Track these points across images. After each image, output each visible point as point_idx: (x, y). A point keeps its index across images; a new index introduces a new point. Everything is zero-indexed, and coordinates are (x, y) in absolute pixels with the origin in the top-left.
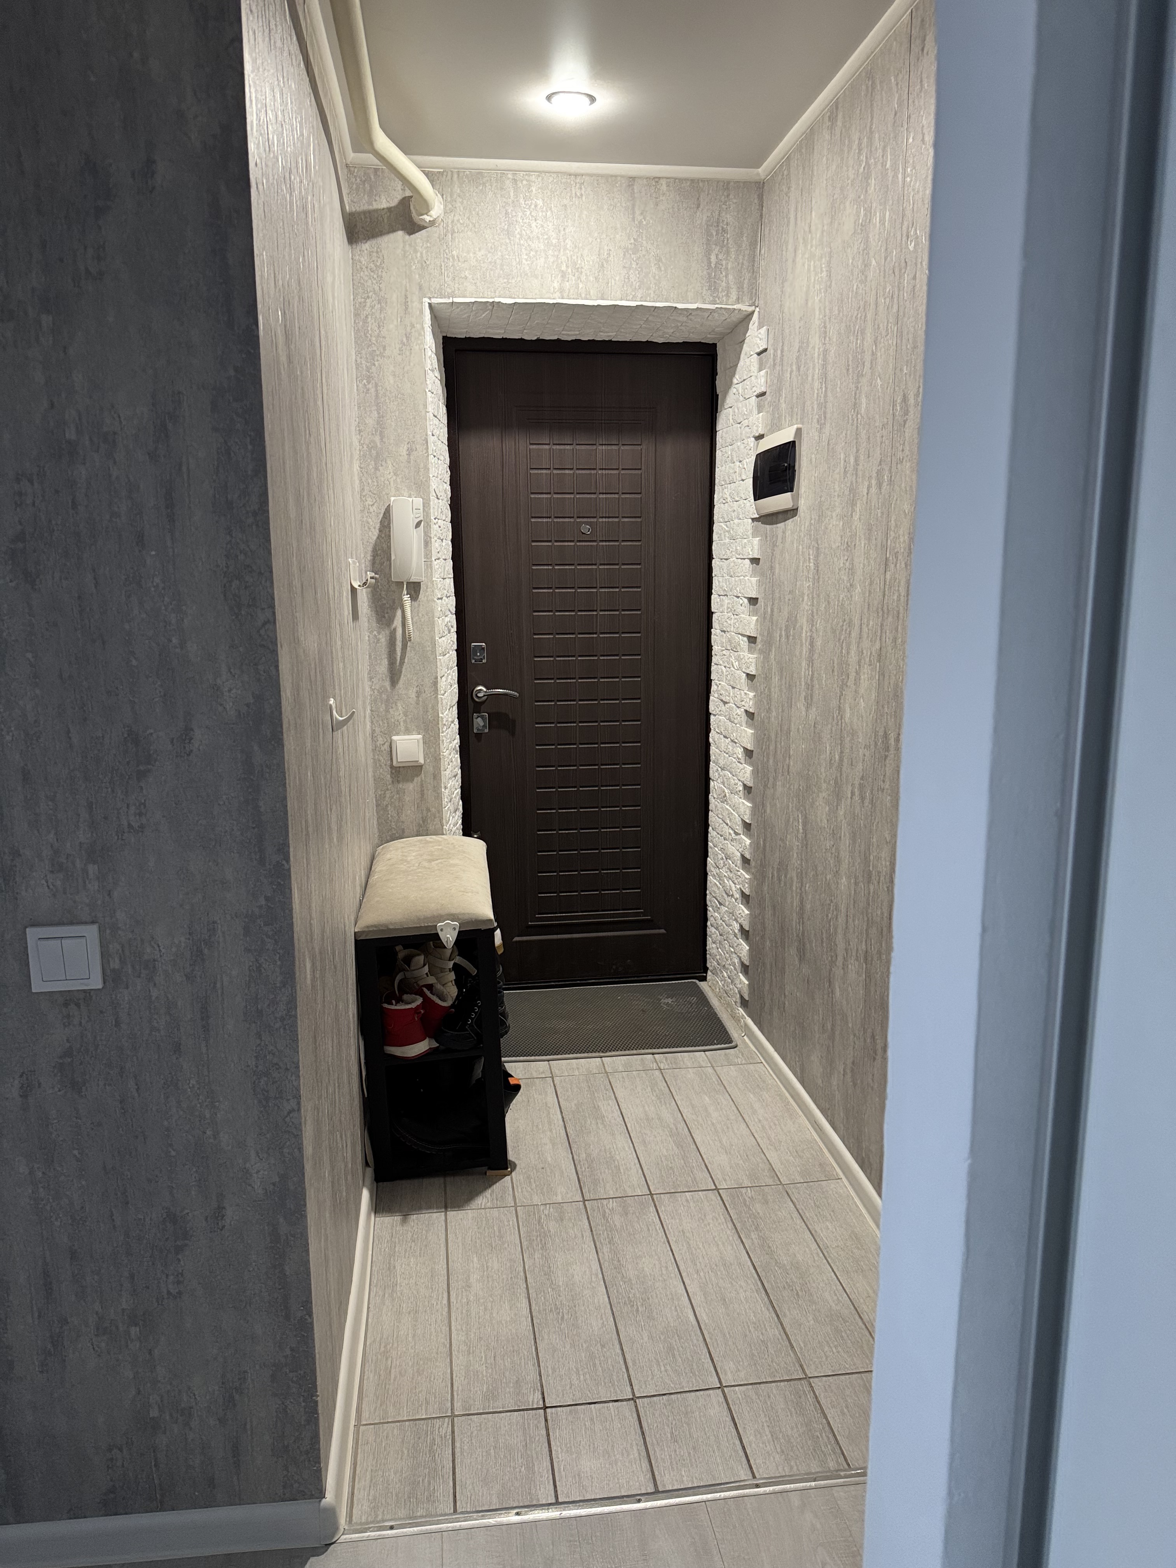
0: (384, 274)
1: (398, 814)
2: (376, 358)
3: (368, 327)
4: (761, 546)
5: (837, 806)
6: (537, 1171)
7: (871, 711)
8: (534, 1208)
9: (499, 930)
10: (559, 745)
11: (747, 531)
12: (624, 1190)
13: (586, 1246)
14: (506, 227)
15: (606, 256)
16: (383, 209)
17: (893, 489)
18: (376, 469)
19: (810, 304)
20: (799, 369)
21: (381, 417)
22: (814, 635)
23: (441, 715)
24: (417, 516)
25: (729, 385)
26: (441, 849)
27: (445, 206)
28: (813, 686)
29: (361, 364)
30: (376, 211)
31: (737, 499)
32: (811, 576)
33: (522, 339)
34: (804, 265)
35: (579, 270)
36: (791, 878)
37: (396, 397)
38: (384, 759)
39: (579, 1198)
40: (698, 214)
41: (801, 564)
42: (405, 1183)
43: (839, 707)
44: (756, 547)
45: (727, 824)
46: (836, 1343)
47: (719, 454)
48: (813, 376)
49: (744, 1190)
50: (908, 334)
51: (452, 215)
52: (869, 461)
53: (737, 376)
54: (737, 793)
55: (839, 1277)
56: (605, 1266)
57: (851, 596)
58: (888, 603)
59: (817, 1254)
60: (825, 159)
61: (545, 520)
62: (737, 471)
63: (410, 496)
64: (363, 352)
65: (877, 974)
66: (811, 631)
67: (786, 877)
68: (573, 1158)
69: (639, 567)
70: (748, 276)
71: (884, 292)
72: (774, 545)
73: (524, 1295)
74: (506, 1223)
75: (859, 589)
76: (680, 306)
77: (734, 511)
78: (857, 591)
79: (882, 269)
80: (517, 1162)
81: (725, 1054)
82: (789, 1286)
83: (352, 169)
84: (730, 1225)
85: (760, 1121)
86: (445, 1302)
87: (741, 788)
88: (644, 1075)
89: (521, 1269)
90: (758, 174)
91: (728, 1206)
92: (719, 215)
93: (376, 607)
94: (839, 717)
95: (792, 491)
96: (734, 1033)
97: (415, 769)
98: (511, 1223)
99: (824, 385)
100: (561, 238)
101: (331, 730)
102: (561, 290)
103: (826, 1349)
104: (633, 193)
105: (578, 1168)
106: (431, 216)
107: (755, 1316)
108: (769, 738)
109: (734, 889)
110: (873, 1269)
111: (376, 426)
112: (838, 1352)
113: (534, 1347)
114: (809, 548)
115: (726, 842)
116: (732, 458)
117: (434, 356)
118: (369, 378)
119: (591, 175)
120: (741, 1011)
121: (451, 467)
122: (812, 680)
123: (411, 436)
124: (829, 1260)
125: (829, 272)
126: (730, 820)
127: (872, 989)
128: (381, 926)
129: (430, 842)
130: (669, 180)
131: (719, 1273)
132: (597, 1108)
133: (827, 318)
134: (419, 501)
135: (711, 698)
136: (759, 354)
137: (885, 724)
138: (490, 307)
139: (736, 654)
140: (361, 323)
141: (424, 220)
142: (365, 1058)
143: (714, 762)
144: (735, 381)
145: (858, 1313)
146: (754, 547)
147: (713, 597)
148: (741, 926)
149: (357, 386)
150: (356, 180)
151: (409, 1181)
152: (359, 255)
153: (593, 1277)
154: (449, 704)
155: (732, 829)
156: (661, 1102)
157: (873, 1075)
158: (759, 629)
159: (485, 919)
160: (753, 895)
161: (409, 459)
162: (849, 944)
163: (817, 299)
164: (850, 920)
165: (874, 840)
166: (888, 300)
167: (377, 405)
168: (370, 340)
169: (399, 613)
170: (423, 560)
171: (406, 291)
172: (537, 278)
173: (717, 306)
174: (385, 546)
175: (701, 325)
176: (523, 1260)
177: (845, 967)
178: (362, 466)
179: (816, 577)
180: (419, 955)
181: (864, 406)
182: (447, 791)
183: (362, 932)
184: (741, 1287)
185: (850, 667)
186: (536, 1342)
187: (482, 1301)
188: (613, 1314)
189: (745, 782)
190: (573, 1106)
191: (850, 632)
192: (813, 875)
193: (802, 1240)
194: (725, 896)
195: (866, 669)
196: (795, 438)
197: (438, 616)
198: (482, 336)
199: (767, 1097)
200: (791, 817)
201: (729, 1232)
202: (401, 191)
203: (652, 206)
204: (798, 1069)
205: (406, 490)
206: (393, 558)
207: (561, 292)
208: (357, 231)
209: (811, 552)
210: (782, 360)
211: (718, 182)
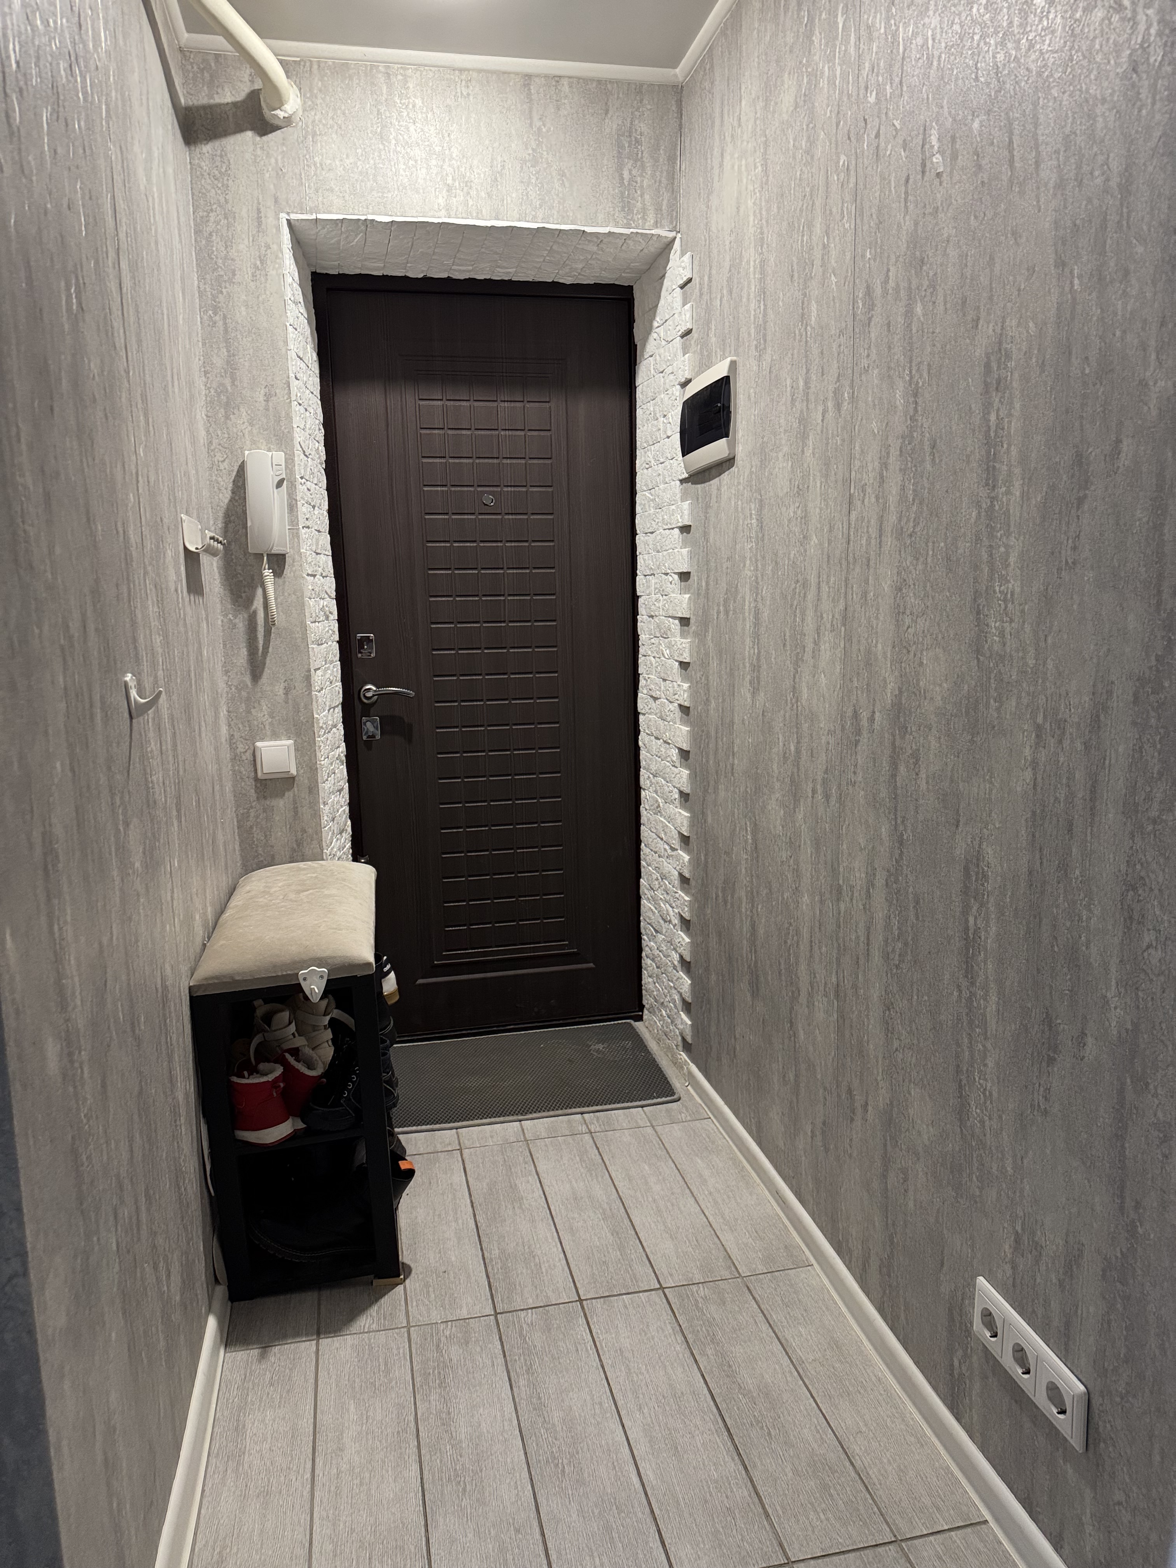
0: (230, 182)
1: (266, 836)
2: (223, 285)
3: (212, 246)
4: (692, 513)
5: (794, 809)
6: (438, 1276)
7: (835, 686)
8: (432, 1328)
9: (392, 974)
10: (465, 752)
11: (675, 495)
12: (547, 1297)
13: (497, 1379)
14: (379, 130)
15: (499, 168)
16: (228, 104)
17: (856, 408)
18: (227, 417)
19: (742, 210)
20: (730, 292)
21: (231, 355)
22: (760, 605)
23: (316, 716)
24: (278, 473)
25: (649, 330)
26: (316, 877)
27: (305, 103)
28: (759, 667)
29: (206, 291)
30: (219, 105)
31: (662, 460)
32: (753, 535)
33: (406, 277)
34: (733, 166)
35: (468, 184)
36: (740, 899)
37: (250, 332)
38: (246, 770)
39: (489, 1310)
40: (607, 121)
41: (741, 523)
42: (270, 1302)
43: (794, 687)
44: (686, 512)
45: (662, 839)
46: (823, 1506)
47: (639, 412)
48: (749, 295)
49: (694, 1288)
50: (870, 207)
51: (313, 113)
52: (823, 380)
53: (658, 319)
54: (672, 802)
55: (820, 1405)
56: (523, 1406)
57: (805, 551)
58: (854, 550)
59: (790, 1372)
60: (755, 32)
61: (439, 489)
62: (662, 428)
63: (269, 450)
64: (208, 276)
65: (853, 1012)
66: (755, 601)
67: (732, 897)
68: (483, 1255)
69: (552, 544)
70: (666, 196)
71: (837, 166)
72: (708, 506)
73: (415, 1457)
74: (395, 1352)
75: (814, 540)
76: (588, 229)
77: (659, 475)
78: (812, 543)
79: (834, 139)
80: (412, 1266)
81: (667, 1110)
82: (758, 1422)
83: (188, 54)
84: (680, 1338)
85: (710, 1193)
86: (308, 1476)
87: (677, 796)
88: (571, 1141)
89: (412, 1418)
90: (676, 75)
91: (676, 1311)
92: (631, 123)
93: (230, 586)
94: (794, 701)
95: (727, 436)
96: (677, 1083)
97: (286, 782)
98: (401, 1351)
99: (762, 303)
100: (445, 145)
101: (126, 715)
102: (448, 208)
103: (812, 1515)
104: (529, 94)
105: (490, 1269)
106: (285, 112)
107: (716, 1470)
108: (708, 736)
109: (671, 913)
110: (862, 1391)
111: (225, 366)
112: (828, 1519)
113: (424, 1539)
114: (751, 501)
115: (661, 859)
116: (655, 414)
117: (296, 286)
118: (216, 309)
119: (479, 71)
120: (684, 1056)
121: (325, 425)
122: (758, 659)
123: (269, 378)
124: (806, 1381)
125: (765, 165)
126: (665, 834)
127: (847, 1033)
128: (224, 976)
129: (304, 869)
130: (571, 80)
131: (668, 1409)
132: (513, 1188)
133: (764, 222)
134: (280, 457)
135: (640, 695)
136: (682, 287)
137: (855, 702)
138: (363, 228)
139: (666, 640)
140: (204, 242)
141: (276, 116)
142: (211, 1146)
143: (645, 768)
144: (655, 324)
145: (848, 1457)
146: (683, 513)
147: (638, 578)
148: (681, 957)
149: (201, 318)
150: (193, 67)
151: (273, 1299)
152: (199, 159)
153: (506, 1424)
154: (328, 703)
155: (668, 844)
156: (591, 1174)
157: (851, 1140)
158: (692, 609)
159: (362, 962)
160: (695, 920)
161: (267, 405)
162: (815, 977)
163: (750, 203)
164: (816, 948)
165: (845, 847)
166: (842, 175)
167: (227, 341)
168: (216, 263)
169: (259, 591)
170: (288, 527)
171: (259, 204)
172: (418, 192)
173: (632, 230)
174: (239, 510)
175: (614, 259)
176: (415, 1404)
177: (810, 1004)
178: (209, 414)
179: (760, 535)
180: (282, 1011)
181: (814, 314)
182: (327, 808)
183: (199, 987)
184: (696, 1426)
185: (807, 637)
186: (427, 1531)
187: (357, 1470)
188: (531, 1479)
189: (682, 789)
190: (485, 1186)
191: (805, 594)
192: (767, 894)
193: (769, 1354)
194: (662, 922)
195: (828, 637)
196: (729, 371)
197: (309, 595)
198: (358, 272)
199: (718, 1162)
200: (738, 825)
201: (678, 1348)
202: (249, 83)
203: (553, 110)
204: (754, 1128)
205: (265, 443)
206: (249, 524)
207: (448, 210)
208: (195, 129)
209: (753, 506)
210: (710, 287)
211: (629, 84)
